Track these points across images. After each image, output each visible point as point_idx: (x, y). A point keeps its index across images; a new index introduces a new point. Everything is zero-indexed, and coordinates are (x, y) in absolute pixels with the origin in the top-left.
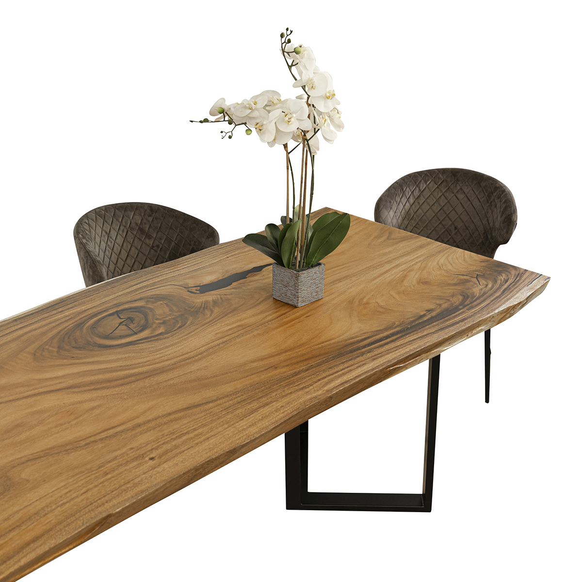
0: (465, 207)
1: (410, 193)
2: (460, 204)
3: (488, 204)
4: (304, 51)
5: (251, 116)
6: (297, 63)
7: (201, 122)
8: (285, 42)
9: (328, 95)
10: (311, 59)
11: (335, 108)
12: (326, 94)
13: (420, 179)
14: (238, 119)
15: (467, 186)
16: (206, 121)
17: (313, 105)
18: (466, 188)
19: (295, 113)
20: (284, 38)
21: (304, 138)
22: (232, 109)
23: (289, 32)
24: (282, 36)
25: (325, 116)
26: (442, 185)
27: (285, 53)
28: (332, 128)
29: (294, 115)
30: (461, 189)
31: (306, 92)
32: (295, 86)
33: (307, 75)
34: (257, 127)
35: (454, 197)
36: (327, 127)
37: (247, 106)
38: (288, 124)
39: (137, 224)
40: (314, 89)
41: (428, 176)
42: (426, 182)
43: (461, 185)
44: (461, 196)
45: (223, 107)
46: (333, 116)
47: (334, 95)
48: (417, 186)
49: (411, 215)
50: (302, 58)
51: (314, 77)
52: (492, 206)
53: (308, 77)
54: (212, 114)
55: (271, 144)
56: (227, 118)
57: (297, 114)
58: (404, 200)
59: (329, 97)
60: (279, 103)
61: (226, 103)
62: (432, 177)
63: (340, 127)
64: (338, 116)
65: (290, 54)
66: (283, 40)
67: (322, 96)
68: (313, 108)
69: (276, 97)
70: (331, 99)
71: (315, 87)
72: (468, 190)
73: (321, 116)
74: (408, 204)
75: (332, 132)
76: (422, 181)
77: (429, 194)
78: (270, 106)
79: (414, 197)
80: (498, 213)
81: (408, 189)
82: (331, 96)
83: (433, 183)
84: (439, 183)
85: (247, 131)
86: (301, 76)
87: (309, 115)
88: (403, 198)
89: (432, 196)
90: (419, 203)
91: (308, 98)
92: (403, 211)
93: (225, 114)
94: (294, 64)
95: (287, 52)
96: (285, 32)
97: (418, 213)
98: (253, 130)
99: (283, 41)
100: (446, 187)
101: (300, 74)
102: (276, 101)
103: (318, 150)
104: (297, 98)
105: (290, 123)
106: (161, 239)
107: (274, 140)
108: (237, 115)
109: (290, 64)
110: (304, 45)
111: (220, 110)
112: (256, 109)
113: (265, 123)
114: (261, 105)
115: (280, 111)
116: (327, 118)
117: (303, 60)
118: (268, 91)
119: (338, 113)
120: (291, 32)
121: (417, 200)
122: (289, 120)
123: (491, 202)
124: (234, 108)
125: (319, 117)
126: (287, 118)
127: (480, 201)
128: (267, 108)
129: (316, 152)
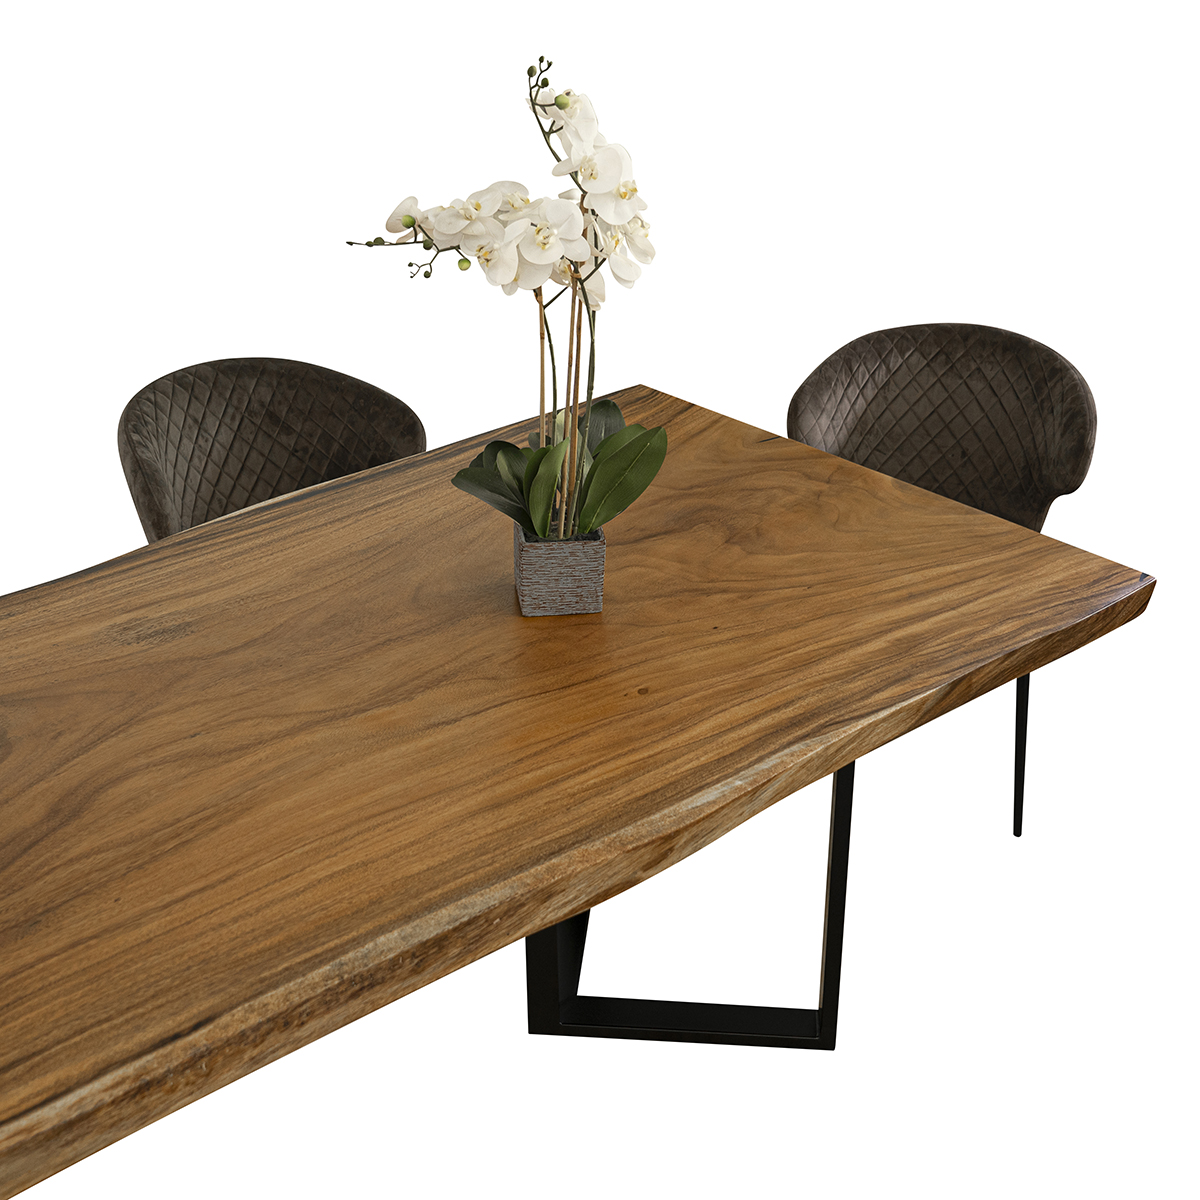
0: (987, 409)
1: (868, 376)
2: (975, 403)
3: (1036, 405)
4: (575, 102)
5: (469, 232)
6: (562, 128)
7: (369, 244)
8: (537, 84)
9: (623, 190)
10: (589, 119)
11: (636, 217)
12: (618, 189)
13: (890, 346)
14: (444, 238)
15: (991, 363)
16: (379, 242)
17: (593, 211)
18: (990, 367)
19: (558, 226)
20: (535, 78)
21: (576, 277)
22: (431, 219)
23: (544, 65)
24: (531, 72)
25: (616, 232)
26: (938, 360)
27: (537, 107)
28: (630, 256)
29: (556, 231)
30: (979, 369)
31: (579, 186)
32: (556, 173)
33: (581, 151)
34: (480, 254)
35: (964, 386)
36: (620, 255)
37: (462, 212)
38: (543, 249)
39: (262, 404)
40: (595, 179)
41: (908, 339)
42: (902, 354)
43: (978, 362)
44: (978, 385)
45: (413, 215)
46: (633, 233)
47: (636, 190)
48: (883, 361)
49: (867, 425)
50: (571, 117)
51: (594, 154)
52: (1042, 409)
53: (583, 155)
54: (390, 228)
55: (510, 288)
56: (421, 237)
57: (561, 229)
58: (853, 392)
59: (625, 194)
60: (525, 207)
61: (419, 207)
62: (917, 342)
63: (646, 254)
64: (642, 232)
65: (546, 108)
66: (533, 81)
67: (610, 192)
68: (593, 218)
69: (518, 195)
70: (629, 198)
71: (597, 174)
72: (992, 374)
73: (609, 233)
74: (861, 400)
75: (630, 264)
76: (895, 350)
77: (909, 379)
78: (506, 212)
79: (877, 386)
80: (1056, 427)
81: (862, 368)
82: (628, 193)
83: (917, 355)
84: (932, 356)
85: (462, 263)
86: (569, 154)
87: (585, 231)
88: (852, 387)
89: (914, 383)
90: (885, 398)
91: (583, 197)
92: (850, 416)
93: (418, 229)
94: (554, 129)
95: (540, 106)
96: (536, 64)
97: (883, 419)
98: (474, 260)
99: (533, 83)
100: (947, 364)
101: (568, 148)
102: (518, 203)
103: (603, 300)
104: (560, 196)
105: (547, 246)
106: (311, 436)
107: (516, 280)
108: (440, 231)
109: (547, 129)
110: (576, 91)
111: (408, 220)
112: (479, 219)
113: (496, 246)
114: (488, 210)
115: (527, 222)
116: (620, 236)
117: (573, 121)
118: (502, 184)
119: (643, 226)
120: (550, 65)
121: (882, 391)
122: (545, 241)
123: (1042, 401)
124: (436, 216)
125: (606, 234)
126: (540, 238)
127: (1018, 397)
128: (501, 217)
129: (598, 305)
